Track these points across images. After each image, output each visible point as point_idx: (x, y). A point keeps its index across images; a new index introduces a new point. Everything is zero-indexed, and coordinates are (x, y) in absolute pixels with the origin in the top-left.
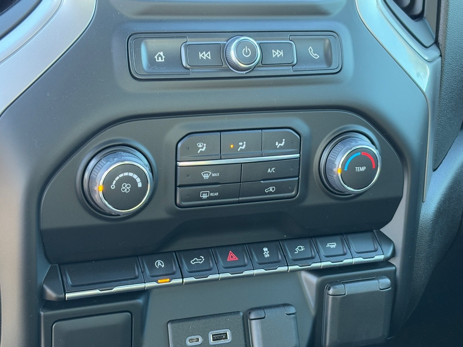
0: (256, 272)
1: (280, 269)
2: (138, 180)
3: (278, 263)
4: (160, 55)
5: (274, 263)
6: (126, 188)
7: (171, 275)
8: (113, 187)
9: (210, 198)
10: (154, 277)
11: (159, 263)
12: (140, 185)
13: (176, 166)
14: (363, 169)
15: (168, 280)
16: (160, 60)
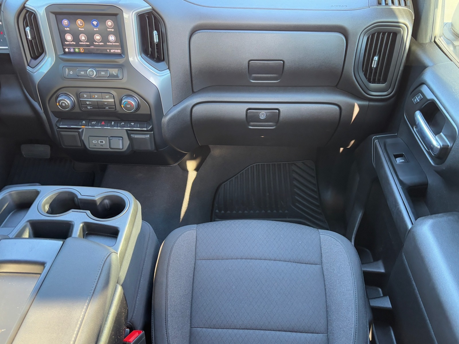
0: (108, 128)
1: (115, 128)
3: (115, 126)
4: (71, 72)
5: (114, 126)
7: (86, 125)
8: (60, 104)
9: (90, 108)
10: (81, 125)
11: (84, 122)
12: (67, 104)
14: (129, 106)
15: (84, 127)
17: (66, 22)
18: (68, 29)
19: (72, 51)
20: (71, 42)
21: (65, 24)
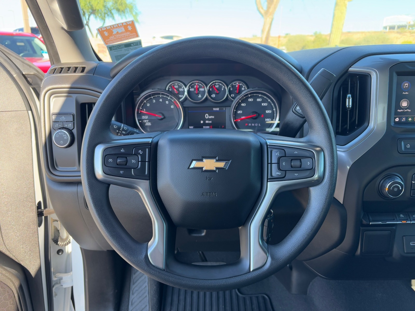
2: (400, 187)
4: (408, 146)
6: (396, 189)
7: (407, 220)
8: (391, 189)
10: (401, 220)
11: (402, 216)
12: (400, 189)
13: (412, 182)
15: (406, 222)
16: (408, 147)
17: (407, 84)
18: (407, 93)
19: (404, 120)
20: (406, 109)
21: (405, 87)
